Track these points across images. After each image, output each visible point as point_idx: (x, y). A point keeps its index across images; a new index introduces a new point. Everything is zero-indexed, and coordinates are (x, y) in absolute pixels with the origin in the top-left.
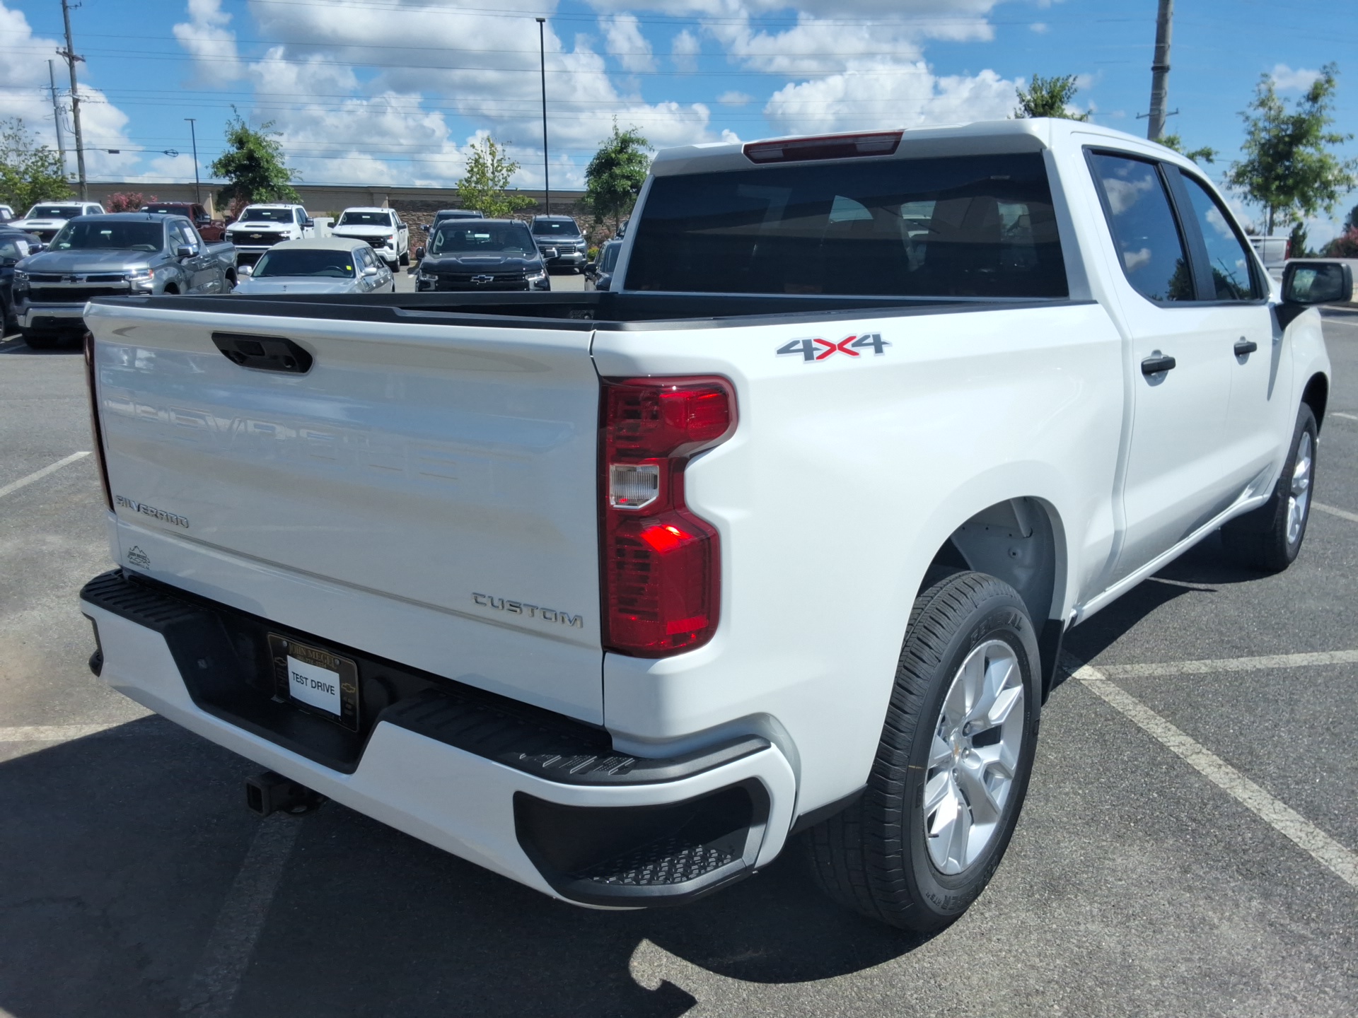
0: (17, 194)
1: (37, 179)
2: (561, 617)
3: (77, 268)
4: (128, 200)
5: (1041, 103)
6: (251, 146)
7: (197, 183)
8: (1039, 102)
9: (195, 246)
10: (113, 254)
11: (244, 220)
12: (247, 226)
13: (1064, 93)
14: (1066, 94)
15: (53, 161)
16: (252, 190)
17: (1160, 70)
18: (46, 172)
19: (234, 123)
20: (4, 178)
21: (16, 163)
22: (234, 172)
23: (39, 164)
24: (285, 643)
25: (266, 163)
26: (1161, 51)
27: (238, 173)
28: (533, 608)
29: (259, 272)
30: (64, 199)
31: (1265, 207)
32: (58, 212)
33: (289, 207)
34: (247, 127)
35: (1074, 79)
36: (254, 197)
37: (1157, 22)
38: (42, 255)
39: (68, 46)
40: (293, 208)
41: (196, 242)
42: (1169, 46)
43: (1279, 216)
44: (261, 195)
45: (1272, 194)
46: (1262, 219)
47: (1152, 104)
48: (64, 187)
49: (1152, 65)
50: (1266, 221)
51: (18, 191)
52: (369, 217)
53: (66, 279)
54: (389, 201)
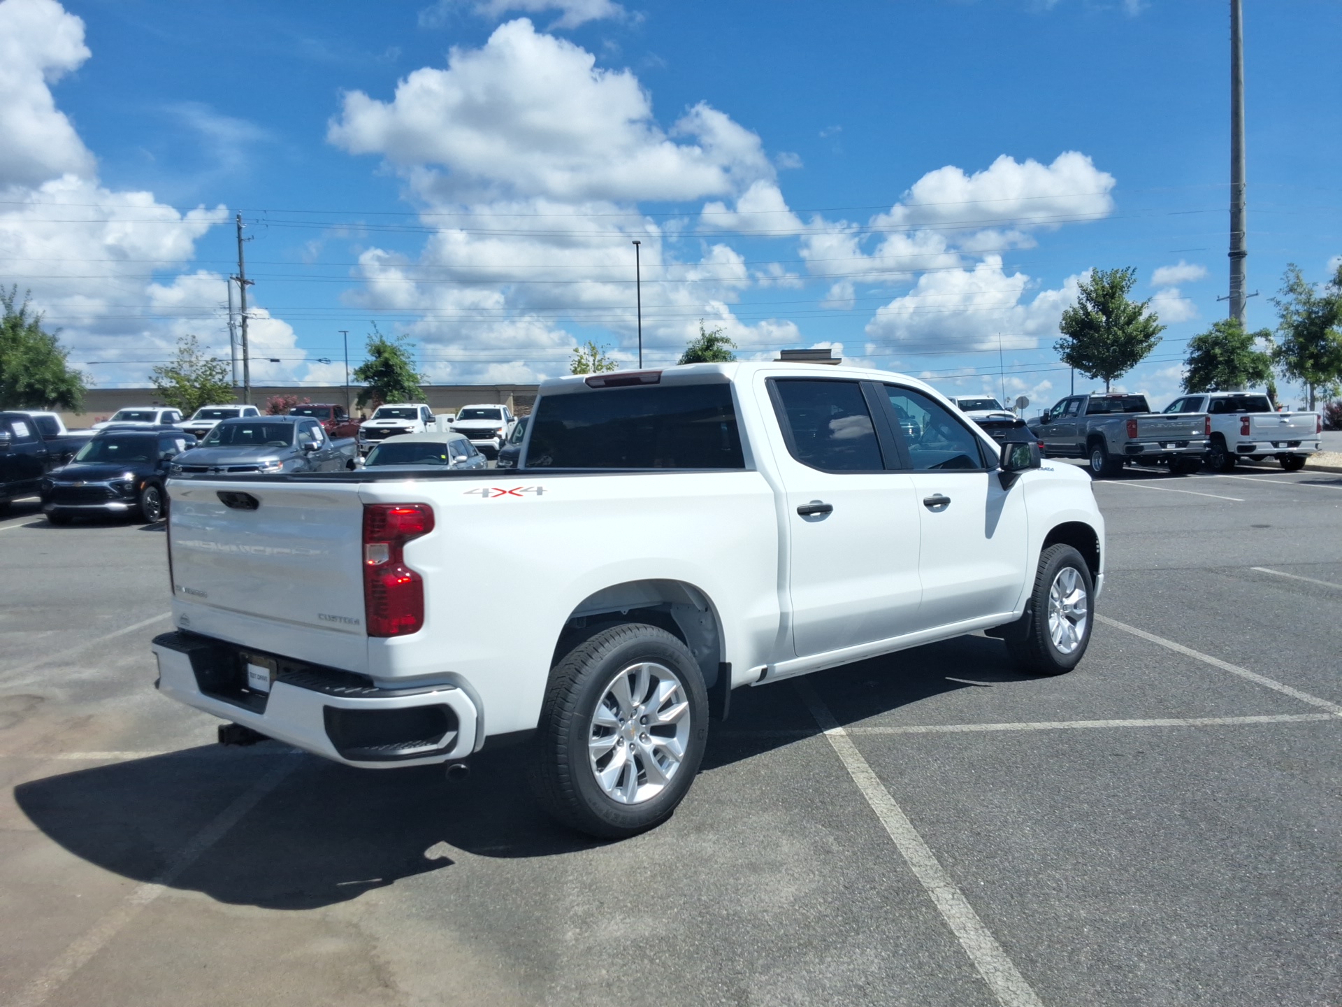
0: (187, 399)
1: (205, 386)
2: (350, 621)
3: (221, 461)
4: (285, 402)
5: (1101, 293)
6: (386, 355)
7: (348, 386)
8: (1100, 292)
9: (319, 442)
10: (251, 449)
11: (376, 418)
12: (378, 423)
13: (1124, 283)
14: (1127, 284)
15: (220, 371)
16: (387, 393)
17: (1237, 255)
18: (213, 380)
19: (374, 338)
20: (177, 385)
21: (188, 373)
22: (372, 378)
23: (208, 373)
24: (247, 657)
25: (399, 369)
26: (1236, 238)
27: (376, 378)
28: (341, 618)
29: (370, 462)
30: (228, 403)
31: (1305, 383)
32: (219, 413)
33: (415, 406)
34: (384, 339)
35: (1134, 271)
36: (388, 398)
37: (1231, 211)
38: (195, 450)
39: (241, 272)
40: (418, 407)
41: (322, 438)
42: (1244, 233)
43: (1318, 392)
44: (394, 396)
45: (1308, 371)
46: (1303, 395)
47: (1231, 287)
48: (228, 392)
49: (1229, 251)
50: (1306, 398)
51: (188, 397)
52: (482, 413)
53: (212, 470)
54: (513, 397)
